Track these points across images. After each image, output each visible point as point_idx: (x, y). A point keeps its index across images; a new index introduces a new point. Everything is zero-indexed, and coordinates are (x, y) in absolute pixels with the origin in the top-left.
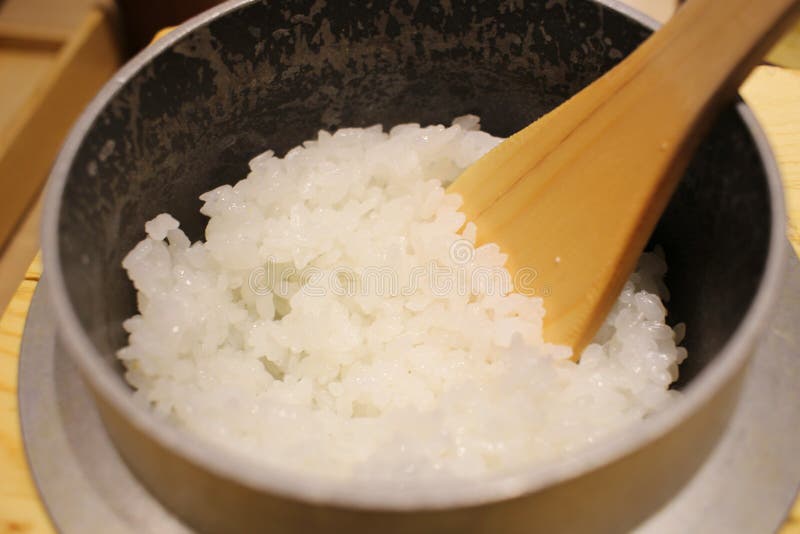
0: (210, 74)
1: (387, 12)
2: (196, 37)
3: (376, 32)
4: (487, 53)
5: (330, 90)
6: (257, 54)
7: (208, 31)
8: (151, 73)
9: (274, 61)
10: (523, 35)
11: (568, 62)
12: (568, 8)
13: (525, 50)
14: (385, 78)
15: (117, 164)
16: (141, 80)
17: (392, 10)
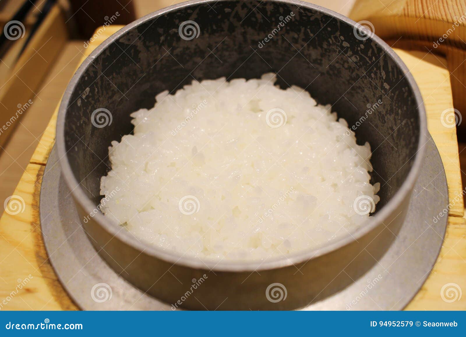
0: (137, 52)
1: (229, 20)
2: (131, 34)
3: (222, 30)
4: (280, 42)
5: (198, 60)
6: (161, 42)
7: (137, 31)
8: (108, 53)
9: (170, 45)
10: (298, 33)
11: (322, 47)
12: (322, 20)
13: (300, 41)
14: (227, 53)
15: (90, 99)
16: (103, 56)
17: (231, 19)
